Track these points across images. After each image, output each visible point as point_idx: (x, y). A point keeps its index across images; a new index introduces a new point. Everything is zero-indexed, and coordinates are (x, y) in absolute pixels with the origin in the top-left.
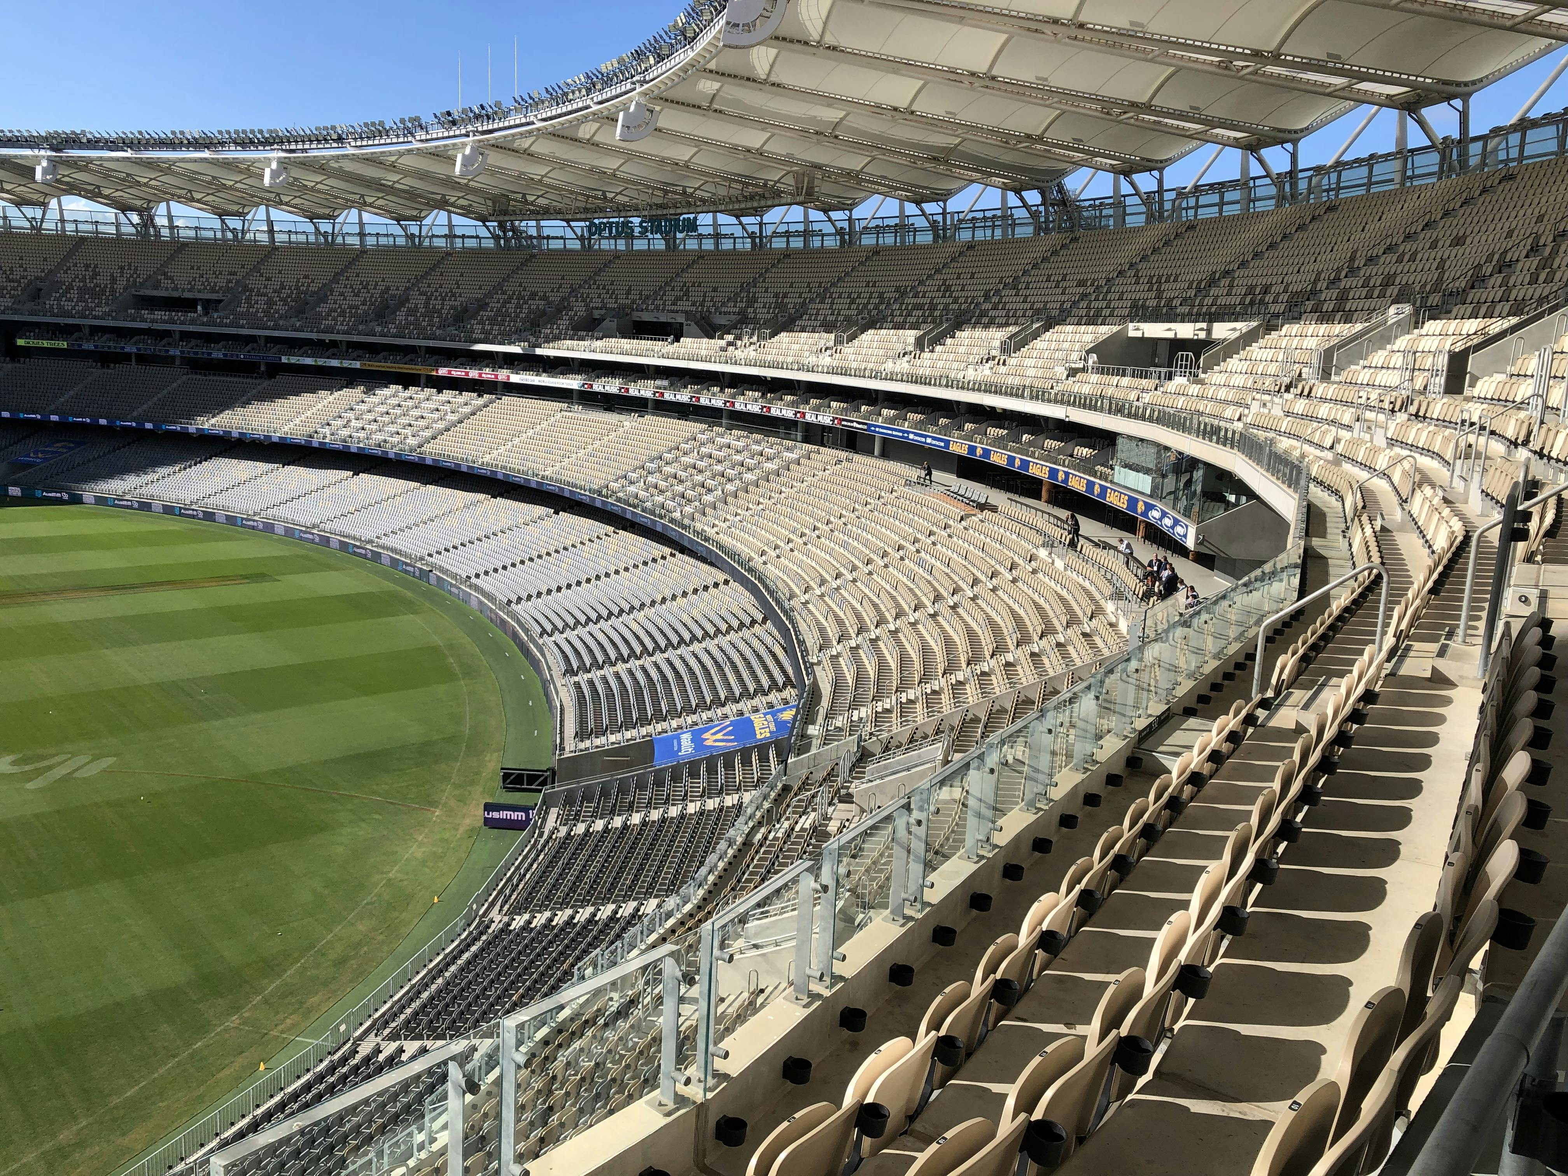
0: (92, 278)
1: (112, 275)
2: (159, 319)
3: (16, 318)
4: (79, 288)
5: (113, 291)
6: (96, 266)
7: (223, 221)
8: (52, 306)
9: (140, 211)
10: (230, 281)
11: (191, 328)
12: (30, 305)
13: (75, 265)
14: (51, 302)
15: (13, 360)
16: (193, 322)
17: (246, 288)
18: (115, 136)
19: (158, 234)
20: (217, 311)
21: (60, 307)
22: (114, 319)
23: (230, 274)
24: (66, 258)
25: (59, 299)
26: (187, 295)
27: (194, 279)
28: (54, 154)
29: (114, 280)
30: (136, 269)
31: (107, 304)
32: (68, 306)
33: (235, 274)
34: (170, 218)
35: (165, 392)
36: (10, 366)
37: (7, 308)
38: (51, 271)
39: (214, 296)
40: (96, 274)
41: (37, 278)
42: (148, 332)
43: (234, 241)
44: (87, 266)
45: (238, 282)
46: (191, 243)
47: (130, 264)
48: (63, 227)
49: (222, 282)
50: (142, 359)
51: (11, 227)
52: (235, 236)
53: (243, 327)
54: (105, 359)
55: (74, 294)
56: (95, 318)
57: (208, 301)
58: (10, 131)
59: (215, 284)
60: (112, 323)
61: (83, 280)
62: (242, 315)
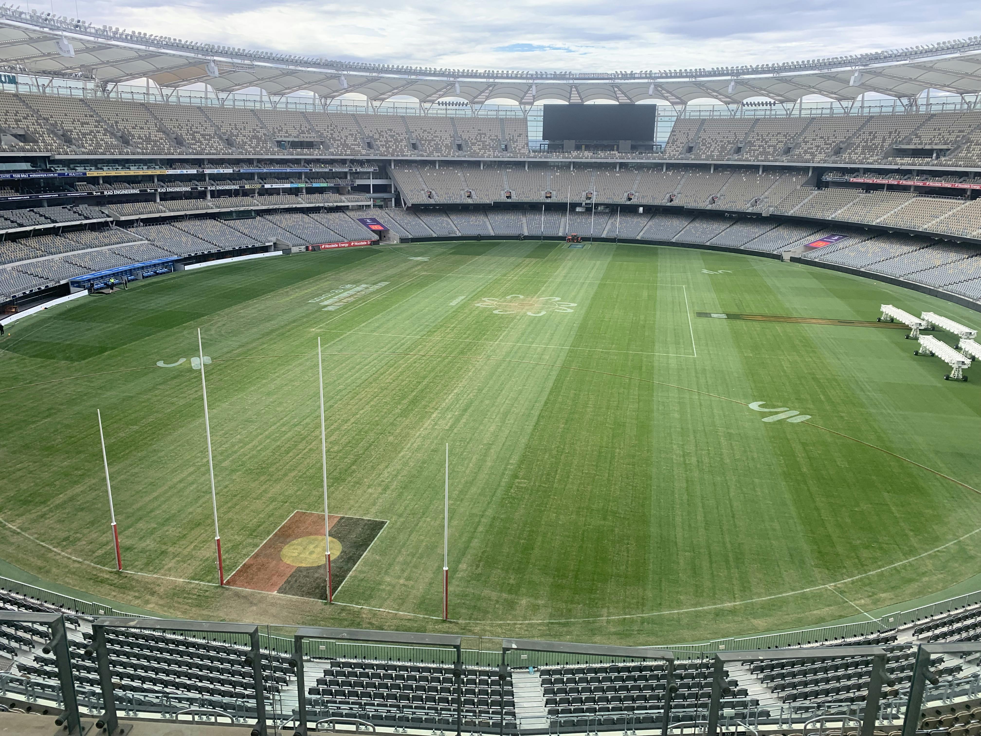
0: (871, 140)
1: (884, 137)
2: (905, 163)
3: (825, 165)
4: (863, 147)
5: (882, 146)
6: (876, 133)
7: (963, 98)
8: (845, 158)
9: (909, 96)
10: (958, 136)
11: (925, 168)
12: (834, 158)
13: (864, 133)
14: (845, 156)
15: (819, 189)
16: (927, 164)
17: (969, 141)
18: (901, 51)
19: (918, 110)
20: (944, 156)
21: (850, 158)
22: (880, 164)
23: (960, 132)
24: (859, 130)
25: (850, 154)
26: (928, 147)
27: (934, 137)
28: (863, 68)
29: (884, 140)
30: (899, 133)
31: (877, 155)
32: (854, 156)
33: (963, 131)
34: (928, 98)
35: (899, 208)
36: (816, 192)
37: (821, 160)
38: (849, 137)
39: (945, 147)
40: (875, 137)
41: (841, 142)
42: (898, 171)
43: (968, 109)
44: (870, 133)
45: (964, 136)
46: (938, 114)
47: (896, 131)
48: (862, 111)
49: (952, 138)
50: (891, 188)
51: (833, 114)
52: (969, 107)
53: (960, 166)
54: (869, 188)
55: (859, 150)
56: (868, 163)
57: (941, 150)
58: (841, 58)
59: (948, 140)
60: (877, 166)
61: (866, 142)
62: (961, 159)
